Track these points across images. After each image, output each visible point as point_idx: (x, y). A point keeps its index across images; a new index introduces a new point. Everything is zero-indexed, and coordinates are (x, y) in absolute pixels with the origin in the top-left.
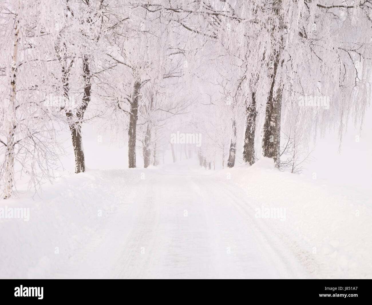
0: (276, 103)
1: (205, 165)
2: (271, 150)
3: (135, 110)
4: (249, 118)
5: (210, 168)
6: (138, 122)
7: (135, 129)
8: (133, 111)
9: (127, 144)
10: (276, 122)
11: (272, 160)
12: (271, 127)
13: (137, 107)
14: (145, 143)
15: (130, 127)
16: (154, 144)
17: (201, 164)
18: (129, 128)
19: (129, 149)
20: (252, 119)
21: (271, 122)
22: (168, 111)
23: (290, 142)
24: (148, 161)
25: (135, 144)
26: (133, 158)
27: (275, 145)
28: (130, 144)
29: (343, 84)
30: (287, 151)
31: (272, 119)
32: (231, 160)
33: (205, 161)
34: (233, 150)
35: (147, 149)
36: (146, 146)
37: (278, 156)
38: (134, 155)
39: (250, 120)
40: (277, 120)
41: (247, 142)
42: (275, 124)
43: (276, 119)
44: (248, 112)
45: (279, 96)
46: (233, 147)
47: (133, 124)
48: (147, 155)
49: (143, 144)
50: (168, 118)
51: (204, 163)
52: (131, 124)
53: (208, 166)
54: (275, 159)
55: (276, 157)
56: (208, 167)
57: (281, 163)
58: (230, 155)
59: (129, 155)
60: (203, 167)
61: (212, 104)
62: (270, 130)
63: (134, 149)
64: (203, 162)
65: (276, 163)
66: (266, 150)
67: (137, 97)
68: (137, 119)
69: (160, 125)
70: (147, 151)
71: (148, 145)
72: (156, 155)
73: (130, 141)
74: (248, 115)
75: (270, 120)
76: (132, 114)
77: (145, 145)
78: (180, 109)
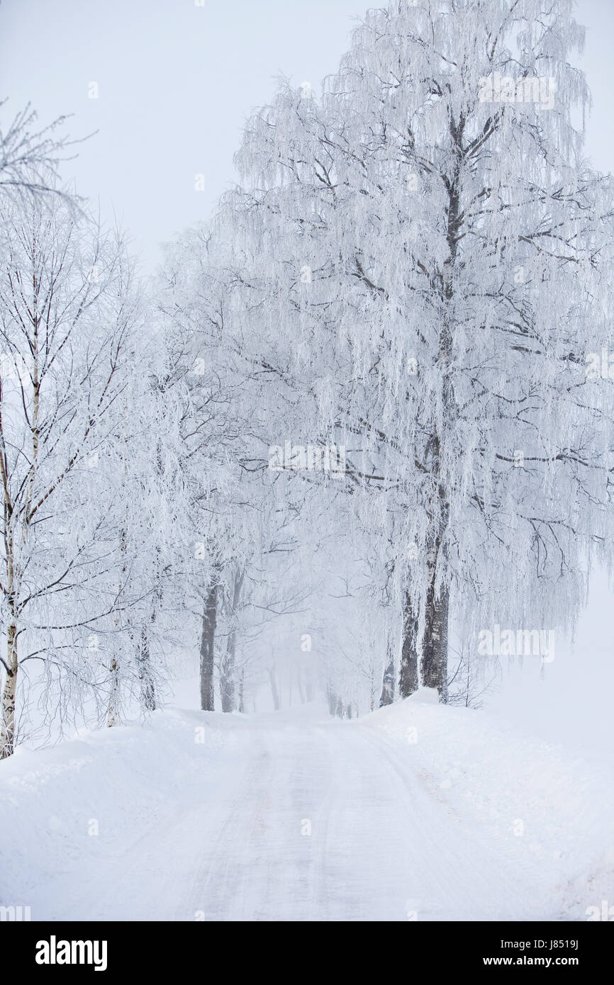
0: (441, 604)
1: (340, 713)
2: (434, 676)
3: (212, 610)
4: (408, 625)
5: (350, 717)
6: (217, 632)
7: (212, 644)
8: (207, 612)
9: (198, 670)
10: (440, 633)
11: (435, 691)
12: (433, 641)
13: (215, 605)
14: (225, 669)
15: (203, 641)
16: (240, 671)
17: (332, 712)
18: (201, 643)
19: (202, 680)
20: (413, 627)
21: (434, 634)
22: (267, 608)
23: (462, 664)
24: (230, 703)
25: (211, 671)
26: (209, 695)
27: (440, 668)
28: (203, 671)
29: (543, 573)
30: (460, 678)
31: (435, 629)
32: (385, 699)
33: (340, 703)
34: (389, 680)
35: (228, 681)
36: (225, 675)
37: (444, 684)
38: (211, 691)
39: (410, 627)
40: (443, 630)
41: (405, 664)
42: (439, 636)
43: (440, 628)
44: (406, 616)
45: (445, 595)
46: (389, 675)
47: (208, 636)
48: (227, 692)
49: (220, 670)
50: (267, 621)
51: (338, 709)
52: (204, 635)
53: (345, 713)
54: (440, 690)
55: (441, 686)
56: (345, 716)
57: (450, 695)
58: (384, 690)
59: (202, 691)
60: (336, 716)
61: (350, 595)
62: (431, 646)
63: (211, 680)
64: (337, 707)
65: (441, 696)
66: (425, 676)
67: (215, 588)
68: (216, 626)
69: (250, 635)
70: (227, 684)
71: (229, 674)
72: (244, 693)
73: (203, 667)
74: (406, 619)
75: (432, 631)
76: (206, 617)
77: (223, 672)
78: (289, 603)
